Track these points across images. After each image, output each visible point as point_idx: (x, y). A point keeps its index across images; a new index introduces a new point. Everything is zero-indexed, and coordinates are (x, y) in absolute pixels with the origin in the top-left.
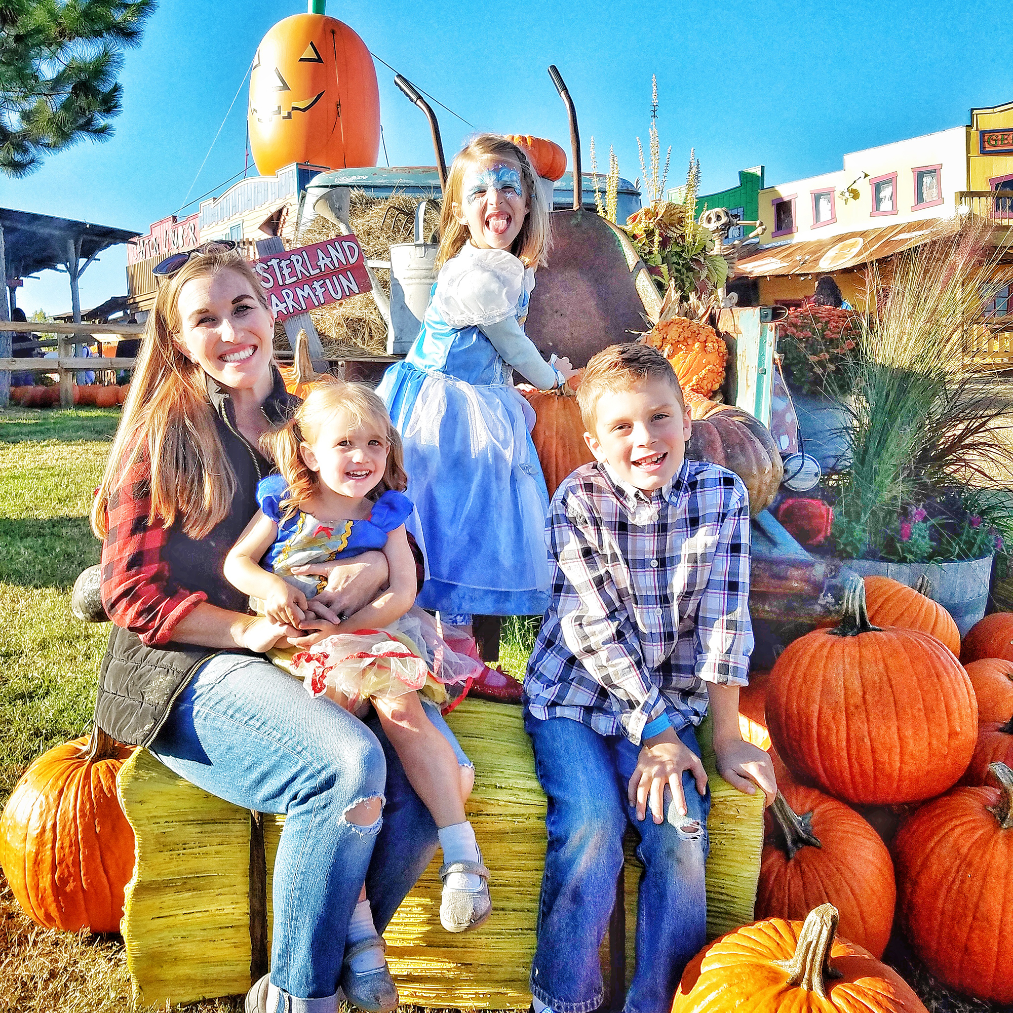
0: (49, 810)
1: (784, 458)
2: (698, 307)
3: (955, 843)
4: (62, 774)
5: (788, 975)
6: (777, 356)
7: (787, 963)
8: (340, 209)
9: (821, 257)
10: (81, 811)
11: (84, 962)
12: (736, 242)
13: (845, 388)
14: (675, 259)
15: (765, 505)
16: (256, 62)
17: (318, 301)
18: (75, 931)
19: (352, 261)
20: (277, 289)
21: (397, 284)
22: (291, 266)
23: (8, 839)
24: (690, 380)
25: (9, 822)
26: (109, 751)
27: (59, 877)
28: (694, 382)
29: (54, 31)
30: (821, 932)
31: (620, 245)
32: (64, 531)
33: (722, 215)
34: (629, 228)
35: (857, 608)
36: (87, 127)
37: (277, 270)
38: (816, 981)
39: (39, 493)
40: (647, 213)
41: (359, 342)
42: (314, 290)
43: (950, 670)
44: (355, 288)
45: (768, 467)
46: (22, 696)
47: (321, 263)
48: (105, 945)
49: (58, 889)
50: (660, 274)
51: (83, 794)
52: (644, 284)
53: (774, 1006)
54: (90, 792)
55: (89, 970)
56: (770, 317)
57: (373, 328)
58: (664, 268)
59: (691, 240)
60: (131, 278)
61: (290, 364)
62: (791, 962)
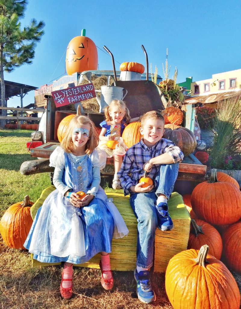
0: (13, 218)
1: (197, 141)
2: (176, 104)
3: (238, 234)
4: (17, 209)
5: (195, 262)
6: (196, 116)
7: (195, 259)
8: (89, 77)
9: (206, 99)
10: (21, 218)
11: (20, 256)
12: (185, 95)
13: (212, 127)
14: (171, 93)
15: (192, 152)
16: (68, 47)
17: (83, 99)
18: (18, 249)
19: (92, 90)
20: (73, 95)
21: (102, 95)
22: (77, 90)
23: (3, 225)
24: (174, 122)
25: (3, 221)
26: (28, 205)
27: (15, 235)
28: (175, 122)
29: (20, 37)
30: (204, 251)
31: (157, 89)
32: (17, 157)
33: (182, 88)
34: (160, 85)
35: (214, 176)
36: (26, 61)
37: (73, 91)
38: (203, 263)
39: (12, 148)
40: (164, 82)
41: (93, 110)
42: (82, 96)
43: (237, 191)
44: (92, 96)
45: (193, 143)
46: (6, 195)
47: (84, 90)
48: (25, 253)
49: (14, 238)
50: (167, 96)
51: (21, 215)
52: (163, 99)
53: (192, 269)
54: (23, 214)
55: (21, 258)
56: (194, 106)
57: (96, 106)
58: (168, 95)
59: (175, 88)
60: (35, 99)
61: (76, 114)
62: (197, 259)
